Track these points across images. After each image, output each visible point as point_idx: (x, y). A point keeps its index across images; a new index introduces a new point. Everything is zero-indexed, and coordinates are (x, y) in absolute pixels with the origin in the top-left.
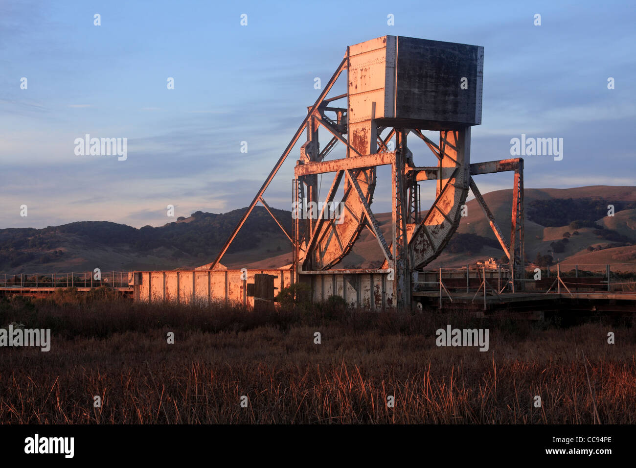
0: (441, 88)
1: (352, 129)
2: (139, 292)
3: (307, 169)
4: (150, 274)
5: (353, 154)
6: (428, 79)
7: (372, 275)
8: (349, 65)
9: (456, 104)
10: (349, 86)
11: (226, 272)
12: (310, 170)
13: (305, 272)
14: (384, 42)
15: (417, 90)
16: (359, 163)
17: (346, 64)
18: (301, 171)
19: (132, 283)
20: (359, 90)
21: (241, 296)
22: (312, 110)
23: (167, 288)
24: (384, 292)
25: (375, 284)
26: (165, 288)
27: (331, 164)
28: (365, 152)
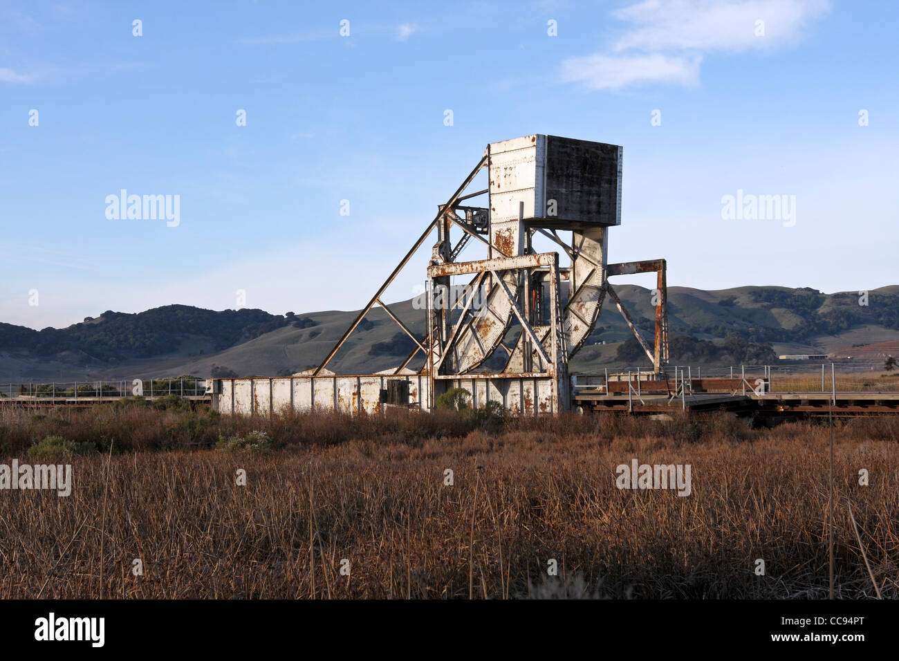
0: (586, 188)
1: (494, 229)
2: (218, 401)
3: (443, 270)
4: (233, 381)
5: (495, 254)
6: (575, 179)
7: (522, 380)
8: (490, 163)
9: (599, 204)
10: (490, 185)
11: (335, 378)
12: (446, 271)
13: (442, 377)
14: (533, 140)
15: (564, 190)
16: (508, 264)
17: (486, 162)
18: (435, 272)
19: (211, 391)
20: (502, 189)
21: (353, 403)
22: (444, 209)
23: (256, 396)
24: (536, 397)
25: (525, 388)
26: (254, 397)
27: (473, 264)
28: (511, 252)
